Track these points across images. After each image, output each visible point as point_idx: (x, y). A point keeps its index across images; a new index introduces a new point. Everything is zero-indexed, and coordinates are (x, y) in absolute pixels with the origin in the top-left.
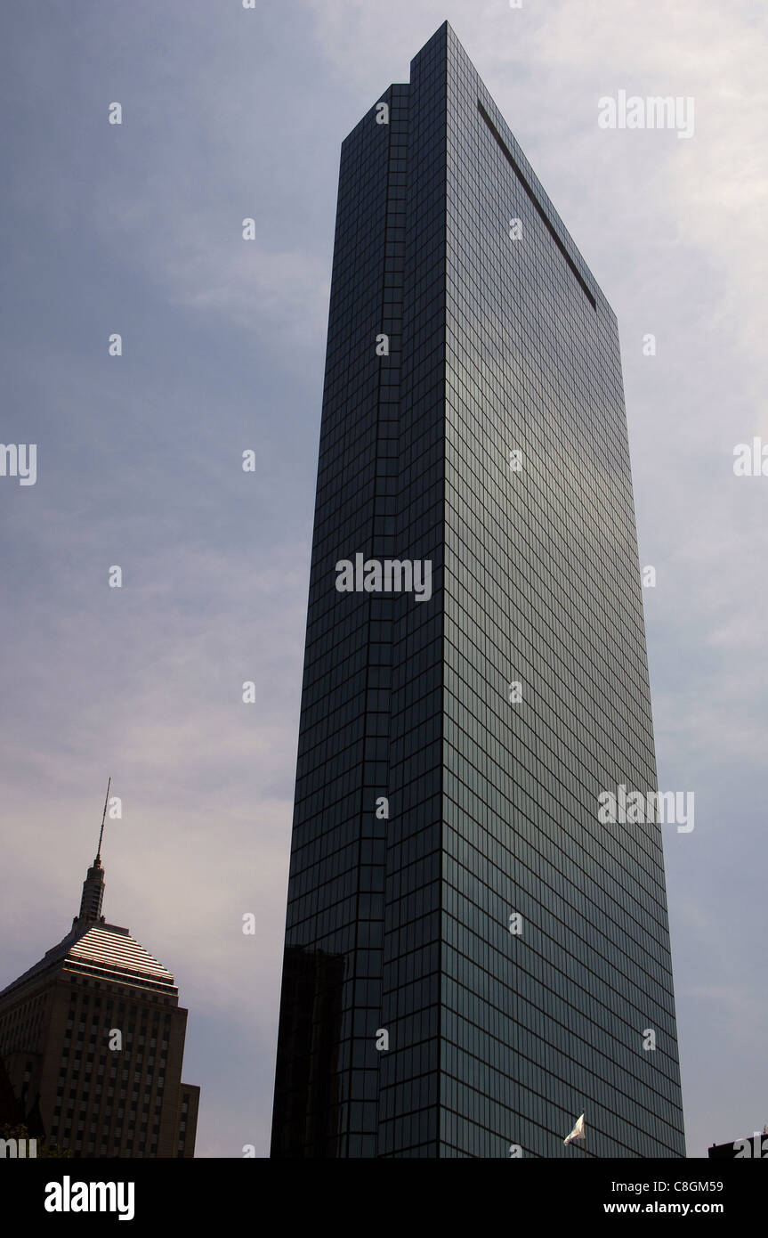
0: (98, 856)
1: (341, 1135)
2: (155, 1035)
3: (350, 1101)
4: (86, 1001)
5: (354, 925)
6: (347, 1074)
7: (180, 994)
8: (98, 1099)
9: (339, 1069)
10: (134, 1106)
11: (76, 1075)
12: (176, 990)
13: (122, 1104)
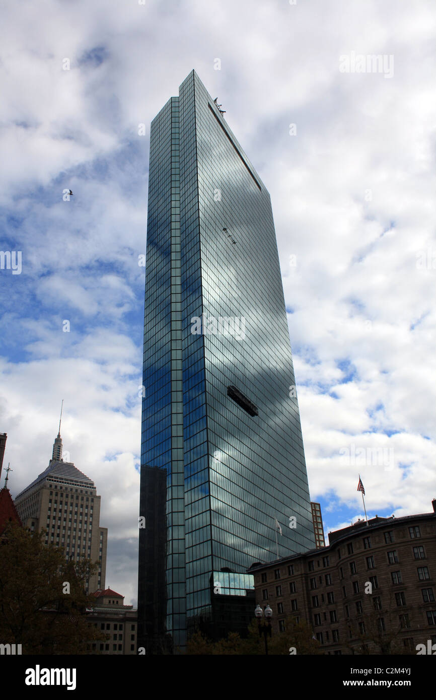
0: (59, 433)
1: (169, 541)
2: (87, 507)
3: (172, 526)
4: (57, 495)
5: (170, 451)
6: (171, 514)
7: (97, 489)
8: (64, 536)
9: (167, 513)
10: (80, 538)
11: (54, 527)
12: (95, 488)
13: (75, 538)
